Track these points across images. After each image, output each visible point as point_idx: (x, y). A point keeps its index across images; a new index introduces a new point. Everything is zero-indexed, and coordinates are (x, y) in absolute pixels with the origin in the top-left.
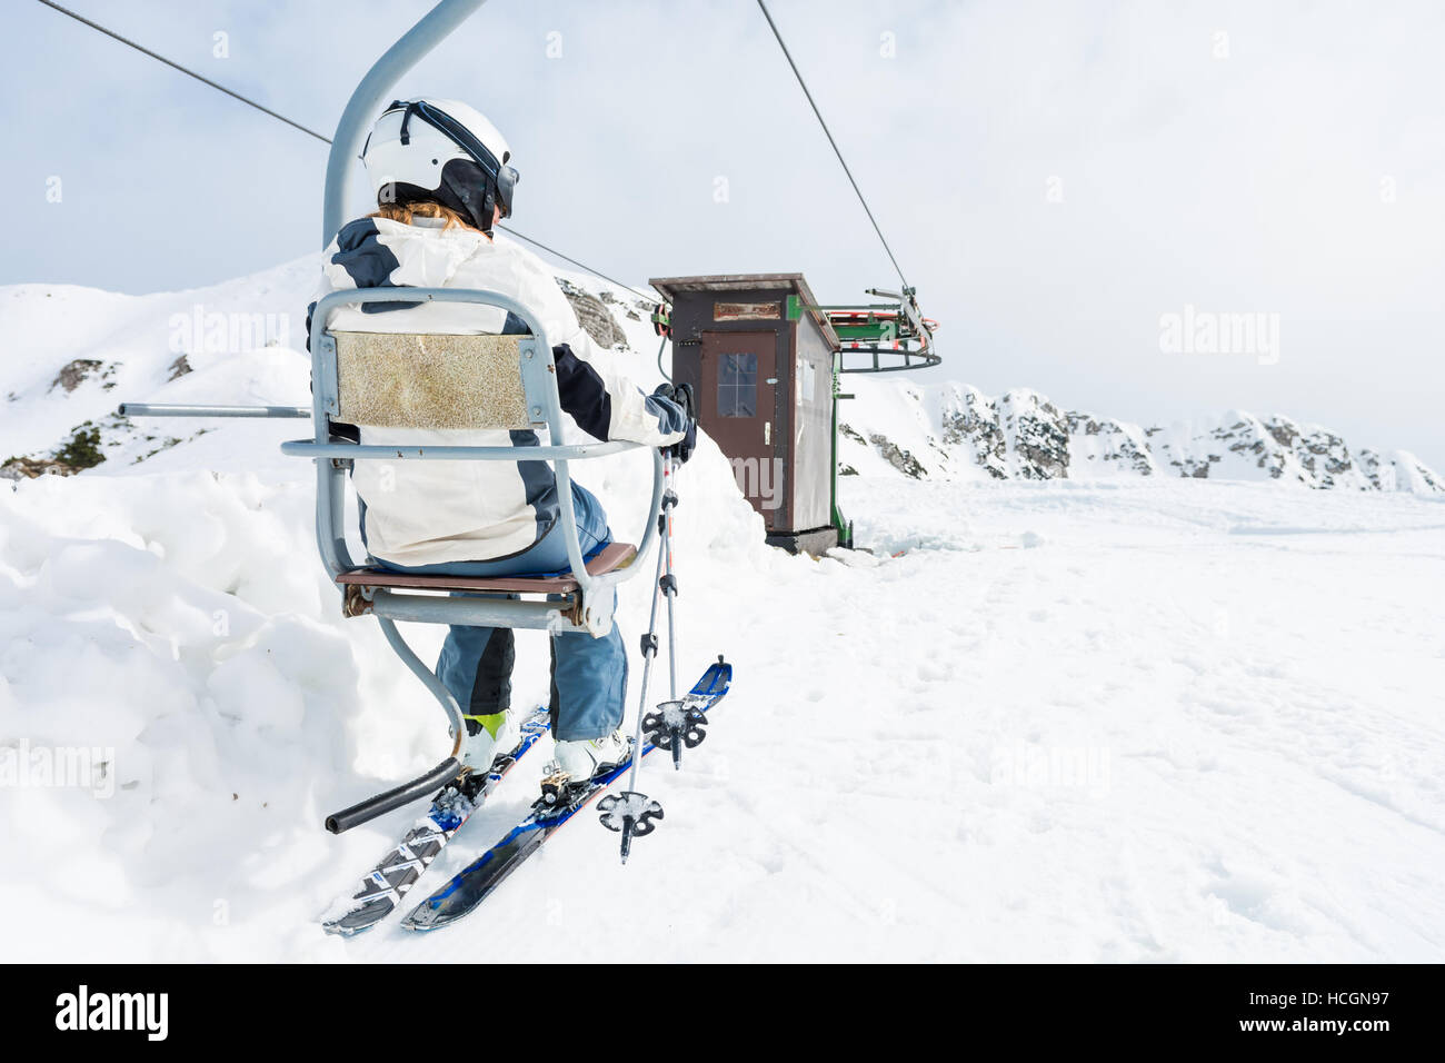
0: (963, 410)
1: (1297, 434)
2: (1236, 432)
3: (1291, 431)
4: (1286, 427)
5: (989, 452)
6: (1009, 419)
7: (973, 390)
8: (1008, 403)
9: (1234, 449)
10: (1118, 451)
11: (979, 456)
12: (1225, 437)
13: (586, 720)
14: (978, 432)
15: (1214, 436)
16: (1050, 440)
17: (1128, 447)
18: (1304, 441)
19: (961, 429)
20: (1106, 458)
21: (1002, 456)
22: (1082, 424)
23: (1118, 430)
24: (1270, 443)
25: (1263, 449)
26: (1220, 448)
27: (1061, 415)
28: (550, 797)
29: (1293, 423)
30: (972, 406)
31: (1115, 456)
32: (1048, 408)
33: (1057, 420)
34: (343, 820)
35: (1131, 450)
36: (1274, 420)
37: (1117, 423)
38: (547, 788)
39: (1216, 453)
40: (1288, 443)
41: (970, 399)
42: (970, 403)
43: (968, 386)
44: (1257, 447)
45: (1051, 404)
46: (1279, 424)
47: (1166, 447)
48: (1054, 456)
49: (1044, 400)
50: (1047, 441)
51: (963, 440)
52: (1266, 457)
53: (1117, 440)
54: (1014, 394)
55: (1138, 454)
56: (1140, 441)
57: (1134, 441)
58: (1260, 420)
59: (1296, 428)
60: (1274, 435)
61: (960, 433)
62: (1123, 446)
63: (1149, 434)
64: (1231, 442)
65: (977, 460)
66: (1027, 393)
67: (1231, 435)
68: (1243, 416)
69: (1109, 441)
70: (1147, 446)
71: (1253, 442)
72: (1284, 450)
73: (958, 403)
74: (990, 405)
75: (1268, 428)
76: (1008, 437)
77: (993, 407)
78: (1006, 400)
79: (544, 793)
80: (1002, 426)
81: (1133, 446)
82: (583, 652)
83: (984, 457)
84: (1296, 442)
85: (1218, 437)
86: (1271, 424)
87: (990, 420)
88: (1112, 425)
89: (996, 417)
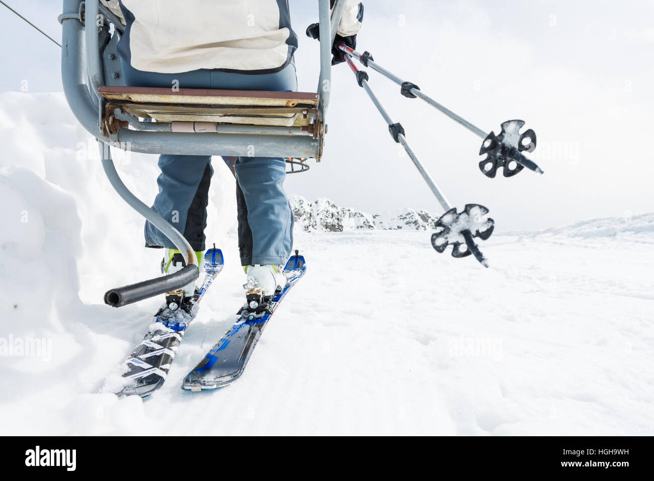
0: (298, 207)
1: (430, 217)
2: (408, 217)
3: (428, 216)
4: (426, 215)
5: (310, 225)
6: (318, 211)
7: (302, 198)
8: (317, 204)
9: (407, 224)
10: (362, 225)
11: (305, 227)
12: (403, 219)
13: (272, 251)
14: (304, 217)
15: (399, 218)
16: (335, 220)
17: (366, 223)
18: (433, 220)
19: (297, 215)
20: (358, 227)
21: (315, 227)
22: (348, 213)
23: (362, 216)
24: (420, 221)
25: (417, 223)
26: (402, 223)
27: (339, 209)
28: (254, 305)
29: (428, 213)
30: (302, 205)
31: (361, 227)
32: (334, 206)
33: (337, 211)
34: (124, 294)
35: (368, 224)
36: (422, 212)
37: (361, 213)
38: (250, 298)
39: (400, 225)
40: (427, 221)
41: (301, 202)
42: (301, 204)
43: (301, 196)
44: (416, 222)
45: (335, 205)
46: (423, 213)
47: (381, 223)
48: (337, 227)
49: (332, 203)
50: (333, 220)
51: (298, 220)
52: (419, 227)
53: (362, 220)
54: (320, 200)
55: (370, 226)
56: (371, 220)
57: (369, 220)
58: (416, 212)
59: (429, 215)
60: (422, 218)
61: (297, 217)
62: (364, 222)
63: (374, 217)
64: (406, 221)
65: (304, 229)
66: (325, 200)
67: (405, 218)
68: (410, 210)
69: (359, 220)
70: (374, 222)
71: (414, 220)
72: (426, 224)
73: (296, 204)
74: (310, 204)
75: (420, 215)
76: (318, 219)
77: (311, 205)
78: (316, 203)
79: (249, 301)
80: (314, 214)
81: (368, 223)
82: (268, 202)
83: (308, 227)
84: (430, 220)
85: (401, 219)
86: (421, 213)
87: (309, 211)
88: (360, 214)
89: (312, 210)
